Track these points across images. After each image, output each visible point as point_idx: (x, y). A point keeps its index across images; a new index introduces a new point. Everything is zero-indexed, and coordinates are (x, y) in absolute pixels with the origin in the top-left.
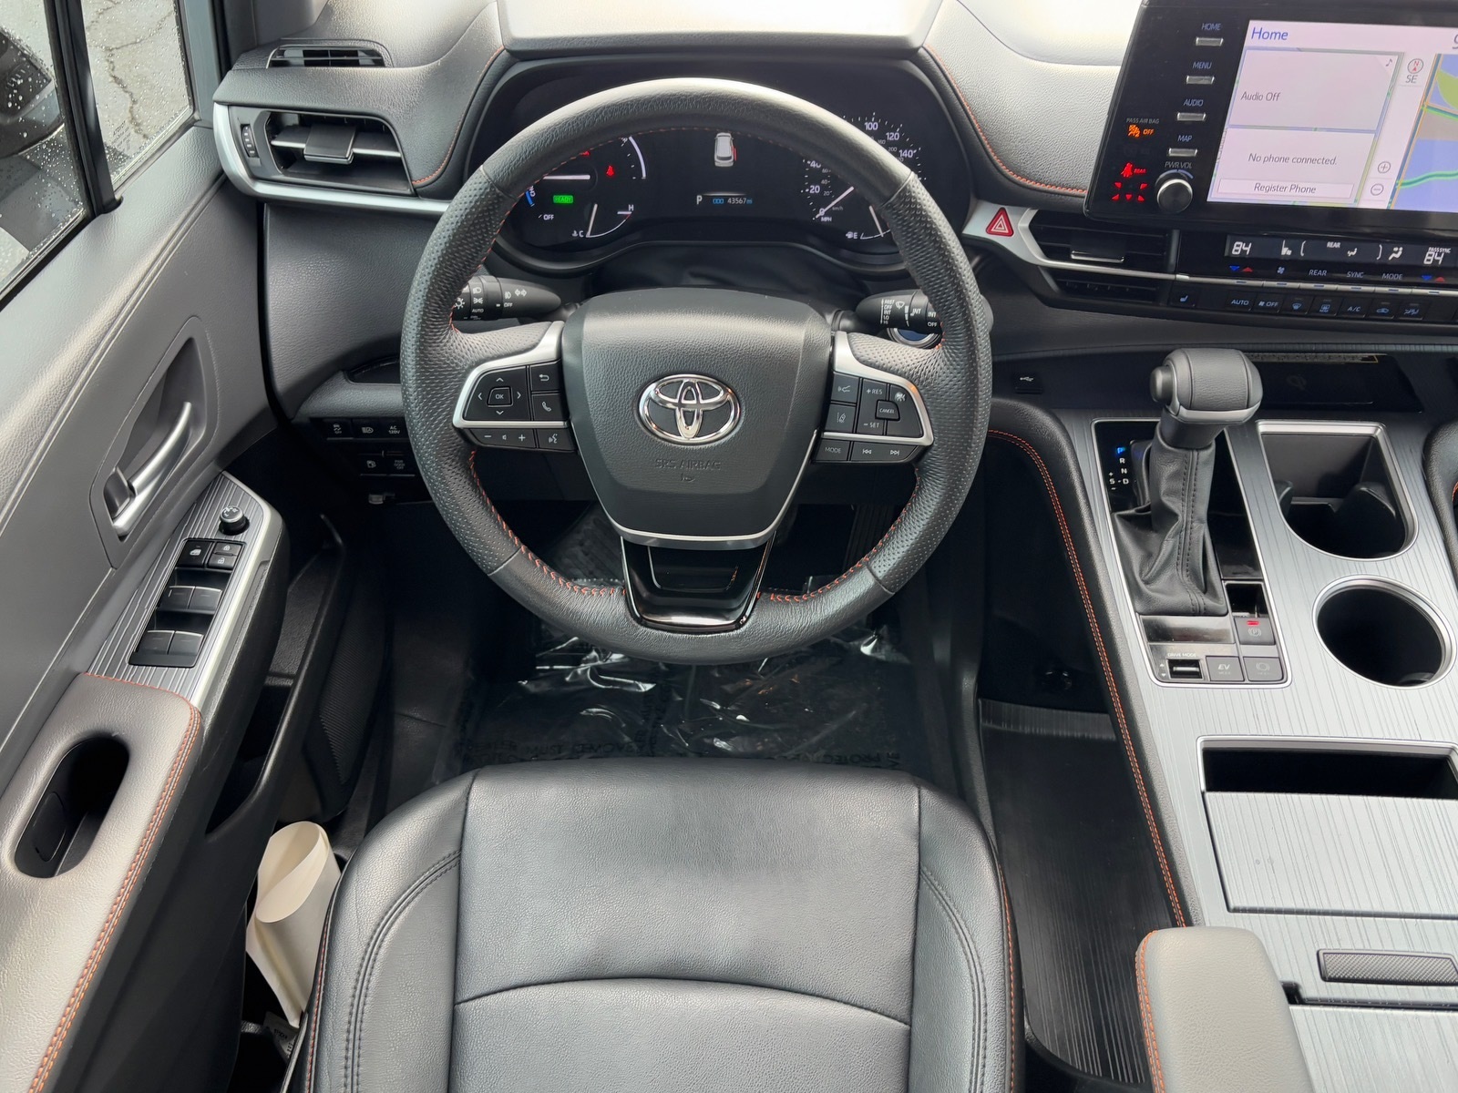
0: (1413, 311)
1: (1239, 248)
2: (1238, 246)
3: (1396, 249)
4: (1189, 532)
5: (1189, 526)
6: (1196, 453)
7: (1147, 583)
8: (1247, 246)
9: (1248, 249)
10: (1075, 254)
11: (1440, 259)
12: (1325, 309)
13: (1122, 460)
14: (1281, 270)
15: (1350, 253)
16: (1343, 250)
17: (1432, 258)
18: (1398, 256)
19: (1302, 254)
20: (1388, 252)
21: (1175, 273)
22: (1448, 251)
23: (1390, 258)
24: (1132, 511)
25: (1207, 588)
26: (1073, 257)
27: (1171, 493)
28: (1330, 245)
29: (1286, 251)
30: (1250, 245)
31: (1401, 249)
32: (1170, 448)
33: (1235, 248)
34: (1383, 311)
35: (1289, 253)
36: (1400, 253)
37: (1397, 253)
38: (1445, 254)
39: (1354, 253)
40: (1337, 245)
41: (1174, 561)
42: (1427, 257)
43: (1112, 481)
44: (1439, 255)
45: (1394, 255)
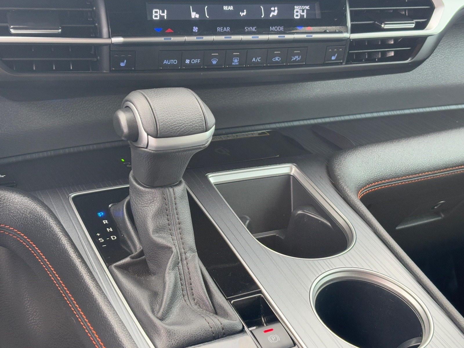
0: (297, 57)
1: (157, 14)
2: (156, 12)
3: (273, 9)
4: (185, 262)
5: (184, 257)
6: (171, 190)
7: (162, 319)
8: (163, 12)
9: (165, 15)
10: (14, 28)
11: (305, 14)
12: (236, 62)
13: (105, 222)
14: (195, 29)
15: (242, 14)
16: (237, 11)
17: (299, 14)
18: (275, 13)
19: (208, 17)
20: (268, 12)
21: (109, 37)
22: (307, 7)
23: (271, 16)
24: (127, 260)
25: (216, 310)
26: (13, 31)
27: (159, 229)
28: (225, 8)
29: (194, 15)
30: (166, 11)
31: (276, 8)
32: (147, 190)
33: (154, 14)
34: (277, 59)
35: (197, 16)
36: (276, 12)
37: (274, 12)
38: (307, 10)
39: (245, 13)
40: (231, 8)
41: (180, 292)
42: (295, 14)
43: (101, 240)
44: (303, 11)
45: (272, 14)
